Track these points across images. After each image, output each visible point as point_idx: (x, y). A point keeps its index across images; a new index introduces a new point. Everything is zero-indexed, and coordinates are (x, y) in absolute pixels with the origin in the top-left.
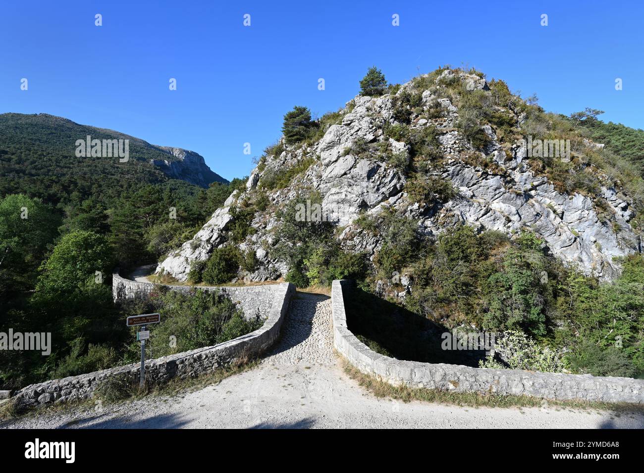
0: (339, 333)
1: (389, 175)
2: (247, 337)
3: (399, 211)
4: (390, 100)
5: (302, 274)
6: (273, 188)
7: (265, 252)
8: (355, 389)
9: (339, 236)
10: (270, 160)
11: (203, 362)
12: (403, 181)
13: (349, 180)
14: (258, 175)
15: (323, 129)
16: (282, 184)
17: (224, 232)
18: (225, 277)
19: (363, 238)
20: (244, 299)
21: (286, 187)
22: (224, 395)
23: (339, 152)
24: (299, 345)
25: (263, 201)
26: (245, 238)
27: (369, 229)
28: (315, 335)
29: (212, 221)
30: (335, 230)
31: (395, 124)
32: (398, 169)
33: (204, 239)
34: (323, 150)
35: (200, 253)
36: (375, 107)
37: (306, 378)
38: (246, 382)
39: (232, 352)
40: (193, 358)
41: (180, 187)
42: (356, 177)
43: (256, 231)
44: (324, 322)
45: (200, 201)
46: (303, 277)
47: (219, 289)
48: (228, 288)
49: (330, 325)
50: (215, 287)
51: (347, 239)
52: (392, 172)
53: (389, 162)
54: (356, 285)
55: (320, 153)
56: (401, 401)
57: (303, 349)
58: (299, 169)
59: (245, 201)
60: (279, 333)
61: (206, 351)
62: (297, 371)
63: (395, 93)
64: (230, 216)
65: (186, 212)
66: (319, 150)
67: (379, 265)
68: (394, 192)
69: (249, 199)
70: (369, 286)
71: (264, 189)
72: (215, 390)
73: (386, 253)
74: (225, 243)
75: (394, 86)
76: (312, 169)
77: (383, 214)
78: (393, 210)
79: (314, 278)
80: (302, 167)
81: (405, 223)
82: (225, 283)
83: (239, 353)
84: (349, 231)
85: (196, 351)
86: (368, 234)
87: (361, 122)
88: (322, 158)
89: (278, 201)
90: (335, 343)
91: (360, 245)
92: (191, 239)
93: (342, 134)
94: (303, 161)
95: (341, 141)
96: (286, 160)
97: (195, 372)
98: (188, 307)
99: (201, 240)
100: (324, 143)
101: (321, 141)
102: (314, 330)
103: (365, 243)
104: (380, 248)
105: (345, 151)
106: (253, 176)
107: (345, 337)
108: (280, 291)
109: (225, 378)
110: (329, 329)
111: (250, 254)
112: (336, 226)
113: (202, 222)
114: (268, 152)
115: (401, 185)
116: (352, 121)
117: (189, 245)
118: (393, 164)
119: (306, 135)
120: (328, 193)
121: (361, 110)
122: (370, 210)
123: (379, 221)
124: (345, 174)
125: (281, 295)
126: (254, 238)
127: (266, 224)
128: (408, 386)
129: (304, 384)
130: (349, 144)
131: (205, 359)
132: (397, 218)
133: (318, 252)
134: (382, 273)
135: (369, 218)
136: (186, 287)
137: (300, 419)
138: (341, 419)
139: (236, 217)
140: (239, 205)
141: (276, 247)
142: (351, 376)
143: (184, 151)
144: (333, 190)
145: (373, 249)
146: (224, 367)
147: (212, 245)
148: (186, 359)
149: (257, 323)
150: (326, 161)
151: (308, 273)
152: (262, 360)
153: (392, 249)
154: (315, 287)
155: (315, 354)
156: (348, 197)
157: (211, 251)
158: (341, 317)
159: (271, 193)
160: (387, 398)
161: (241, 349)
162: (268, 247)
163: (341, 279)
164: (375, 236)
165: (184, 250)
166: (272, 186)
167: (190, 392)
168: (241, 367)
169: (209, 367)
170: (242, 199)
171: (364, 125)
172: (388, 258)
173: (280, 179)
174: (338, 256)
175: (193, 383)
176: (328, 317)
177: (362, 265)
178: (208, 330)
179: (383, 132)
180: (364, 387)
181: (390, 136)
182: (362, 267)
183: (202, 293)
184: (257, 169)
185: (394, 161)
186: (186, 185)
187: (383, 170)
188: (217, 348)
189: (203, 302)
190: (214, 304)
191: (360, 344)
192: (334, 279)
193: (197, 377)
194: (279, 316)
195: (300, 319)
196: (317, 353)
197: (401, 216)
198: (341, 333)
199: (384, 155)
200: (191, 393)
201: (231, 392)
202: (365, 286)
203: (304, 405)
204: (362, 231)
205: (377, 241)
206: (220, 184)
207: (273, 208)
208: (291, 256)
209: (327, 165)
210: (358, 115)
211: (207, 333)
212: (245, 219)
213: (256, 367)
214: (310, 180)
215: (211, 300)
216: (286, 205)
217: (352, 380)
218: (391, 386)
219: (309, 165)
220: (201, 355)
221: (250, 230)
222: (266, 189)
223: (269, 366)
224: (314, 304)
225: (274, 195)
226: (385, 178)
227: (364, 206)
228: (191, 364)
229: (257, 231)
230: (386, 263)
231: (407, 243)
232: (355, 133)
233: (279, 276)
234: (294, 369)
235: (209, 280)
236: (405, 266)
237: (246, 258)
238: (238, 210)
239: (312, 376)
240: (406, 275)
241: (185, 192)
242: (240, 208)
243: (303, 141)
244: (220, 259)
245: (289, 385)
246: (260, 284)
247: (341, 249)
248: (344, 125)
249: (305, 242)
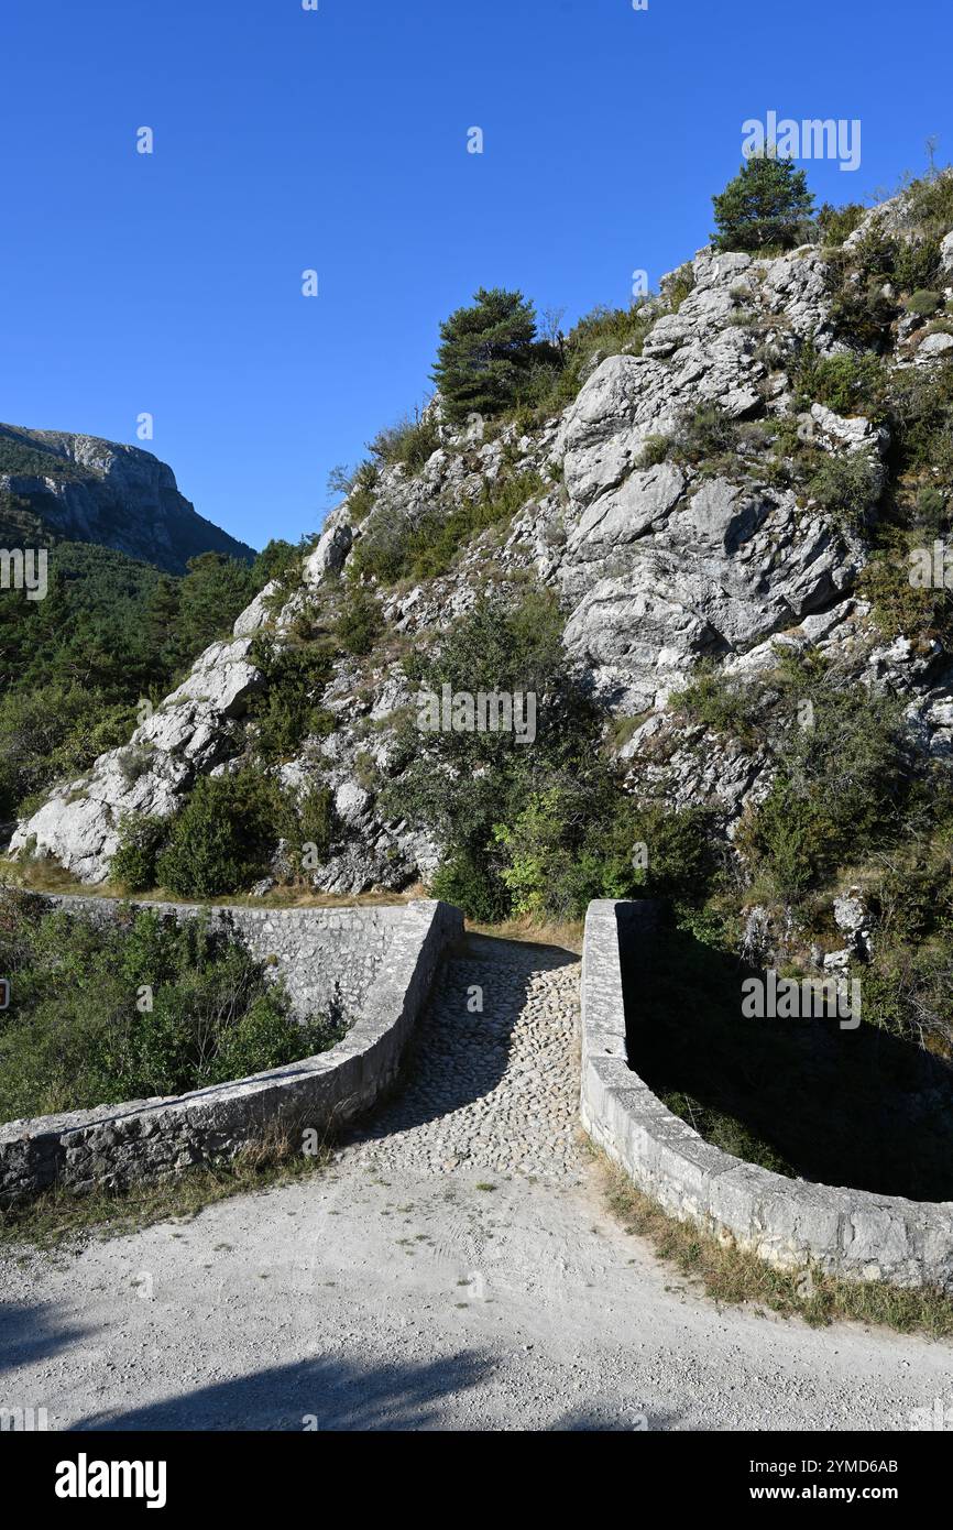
0: (597, 1077)
1: (804, 536)
2: (288, 1075)
3: (836, 667)
4: (819, 267)
5: (486, 873)
6: (398, 576)
7: (365, 795)
8: (641, 1269)
9: (619, 749)
10: (390, 481)
11: (145, 1145)
12: (856, 557)
13: (661, 553)
14: (346, 531)
15: (577, 370)
16: (427, 564)
17: (230, 724)
18: (230, 874)
19: (703, 760)
20: (291, 948)
21: (443, 572)
22: (209, 1256)
23: (629, 453)
24: (464, 1110)
25: (364, 622)
26: (298, 746)
27: (724, 727)
28: (519, 1082)
29: (192, 685)
30: (606, 728)
31: (836, 352)
32: (838, 514)
33: (165, 743)
34: (573, 445)
35: (150, 793)
36: (765, 290)
37: (478, 1220)
38: (281, 1219)
39: (239, 1119)
40: (112, 1130)
41: (95, 570)
42: (686, 542)
43: (337, 724)
44: (552, 1038)
45: (156, 615)
46: (490, 884)
47: (210, 914)
48: (238, 911)
49: (571, 1051)
50: (196, 907)
51: (649, 760)
52: (815, 525)
53: (806, 489)
54: (674, 919)
55: (563, 455)
56: (797, 1319)
57: (476, 1125)
58: (487, 513)
59: (303, 618)
60: (396, 1066)
61: (154, 1109)
62: (449, 1197)
63: (841, 241)
64: (252, 669)
65: (108, 651)
66: (558, 446)
67: (756, 853)
68: (823, 598)
69: (316, 612)
70: (718, 924)
71: (367, 579)
72: (178, 1236)
73: (784, 815)
74: (233, 760)
75: (839, 212)
76: (533, 513)
77: (779, 675)
78: (818, 661)
79: (529, 888)
80: (498, 504)
81: (856, 707)
82: (230, 893)
83: (260, 1125)
84: (656, 732)
85: (122, 1108)
86: (723, 745)
87: (711, 347)
88: (567, 474)
89: (413, 622)
90: (583, 1110)
91: (693, 784)
92: (124, 744)
93: (642, 389)
94: (502, 483)
95: (637, 415)
96: (444, 478)
97: (118, 1177)
98: (110, 967)
99: (155, 749)
100: (577, 422)
101: (568, 413)
102: (515, 1065)
103: (709, 775)
104: (764, 795)
105: (648, 449)
106: (330, 534)
107: (617, 1092)
108: (408, 929)
109: (214, 1201)
110: (568, 1064)
111: (313, 800)
112: (612, 712)
113: (160, 688)
114: (385, 451)
115: (846, 574)
116: (679, 343)
117: (116, 761)
118: (823, 497)
119: (517, 393)
120: (587, 597)
121: (712, 303)
122: (732, 660)
123: (764, 700)
124: (648, 530)
125: (407, 942)
126: (329, 747)
127: (370, 701)
128: (825, 1270)
129: (470, 1239)
130: (665, 426)
131: (151, 1135)
132: (827, 690)
133: (546, 802)
134: (768, 882)
135: (729, 687)
136: (103, 902)
137: (451, 1353)
138: (585, 1363)
139: (269, 673)
140: (281, 632)
141: (401, 778)
142: (631, 1225)
143: (109, 446)
144: (605, 588)
145: (739, 796)
146: (210, 1166)
147: (191, 766)
148: (90, 1133)
149: (332, 1028)
150: (584, 485)
151: (506, 873)
152: (337, 1151)
153: (805, 801)
154: (529, 920)
155: (513, 1144)
156: (658, 612)
157: (185, 786)
158: (606, 1025)
159: (391, 594)
160: (751, 1306)
161: (268, 1114)
162: (377, 779)
163: (622, 897)
164: (748, 750)
165: (98, 778)
166: (392, 569)
167: (99, 1236)
168: (265, 1171)
169: (164, 1161)
170: (294, 613)
171: (720, 358)
172: (792, 830)
173: (423, 547)
174: (613, 816)
175: (113, 1211)
176: (567, 1024)
177: (696, 852)
178: (171, 1047)
179: (790, 381)
180: (672, 1265)
181: (813, 396)
182: (696, 859)
183: (156, 924)
184: (345, 510)
185: (827, 485)
186: (114, 563)
187: (784, 516)
188: (190, 1104)
189: (158, 955)
190: (193, 962)
191: (666, 1119)
192: (595, 896)
193: (124, 1192)
194: (399, 1010)
195: (472, 1025)
196: (521, 1139)
197: (846, 685)
198: (603, 1078)
199: (790, 463)
200: (104, 1241)
201: (229, 1249)
202: (706, 926)
203: (466, 1305)
204: (702, 732)
205: (754, 771)
206: (222, 561)
207: (397, 645)
208: (452, 813)
209: (586, 499)
210: (702, 320)
211: (167, 1056)
212: (301, 679)
213: (315, 1174)
214: (524, 550)
215: (184, 948)
216: (440, 636)
217: (633, 1238)
218: (765, 1265)
219: (525, 498)
220: (137, 1122)
221: (315, 718)
222: (373, 578)
223: (357, 1173)
224: (521, 977)
225: (401, 600)
226: (789, 548)
227: (711, 644)
228: (106, 1148)
229: (340, 723)
230: (784, 849)
231: (861, 782)
232: (688, 386)
233: (411, 878)
234: (440, 1187)
235: (179, 883)
236: (852, 863)
237: (301, 813)
238: (277, 648)
239: (500, 1216)
240: (854, 893)
241: (110, 585)
242: (284, 643)
243: (506, 414)
244: (216, 812)
245: (421, 1238)
246: (346, 902)
247: (624, 791)
248: (650, 355)
249: (500, 766)
